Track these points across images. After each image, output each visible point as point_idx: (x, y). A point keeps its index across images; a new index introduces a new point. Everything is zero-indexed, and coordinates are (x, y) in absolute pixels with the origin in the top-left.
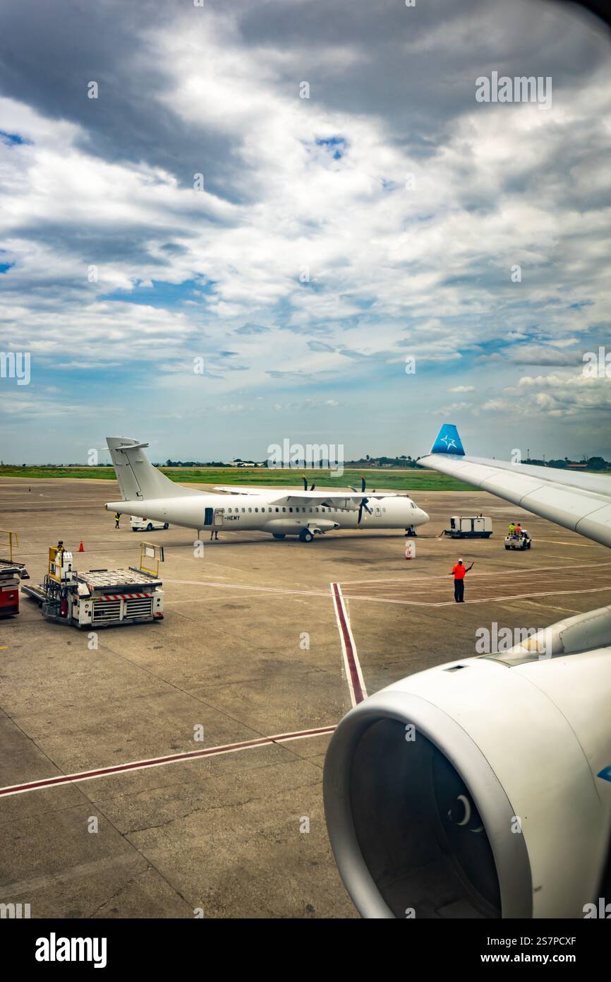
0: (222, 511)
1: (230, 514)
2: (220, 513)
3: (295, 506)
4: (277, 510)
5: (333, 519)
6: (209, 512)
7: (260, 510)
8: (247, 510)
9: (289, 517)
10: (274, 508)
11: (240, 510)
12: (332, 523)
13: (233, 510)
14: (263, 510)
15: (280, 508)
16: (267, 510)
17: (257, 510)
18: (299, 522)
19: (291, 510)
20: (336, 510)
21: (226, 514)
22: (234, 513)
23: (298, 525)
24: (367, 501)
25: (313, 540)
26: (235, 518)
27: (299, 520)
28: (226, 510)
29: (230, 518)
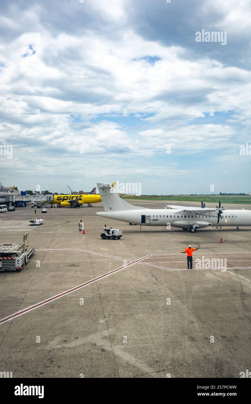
0: (149, 217)
1: (154, 218)
2: (148, 218)
3: (188, 215)
4: (178, 217)
5: (208, 222)
6: (143, 217)
7: (169, 216)
8: (162, 216)
9: (184, 220)
10: (176, 215)
11: (159, 216)
12: (207, 223)
13: (155, 216)
14: (171, 217)
15: (180, 216)
16: (173, 216)
17: (167, 217)
18: (189, 223)
19: (185, 217)
20: (206, 217)
21: (152, 218)
22: (155, 218)
23: (189, 224)
24: (222, 212)
25: (196, 231)
26: (156, 220)
27: (189, 221)
28: (152, 216)
29: (154, 220)
